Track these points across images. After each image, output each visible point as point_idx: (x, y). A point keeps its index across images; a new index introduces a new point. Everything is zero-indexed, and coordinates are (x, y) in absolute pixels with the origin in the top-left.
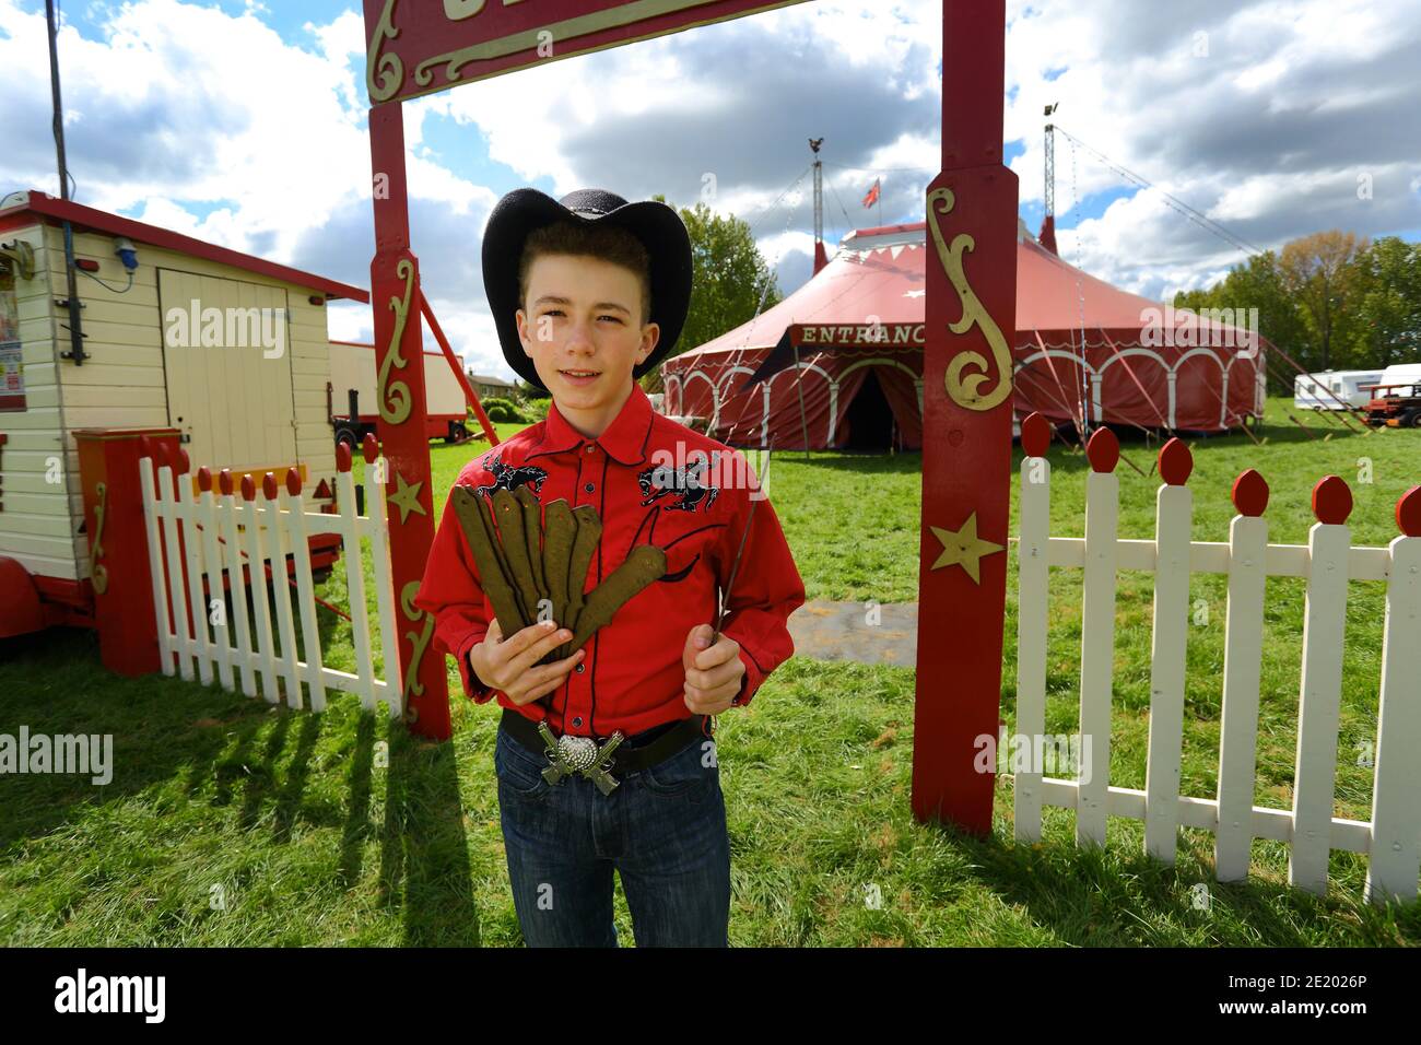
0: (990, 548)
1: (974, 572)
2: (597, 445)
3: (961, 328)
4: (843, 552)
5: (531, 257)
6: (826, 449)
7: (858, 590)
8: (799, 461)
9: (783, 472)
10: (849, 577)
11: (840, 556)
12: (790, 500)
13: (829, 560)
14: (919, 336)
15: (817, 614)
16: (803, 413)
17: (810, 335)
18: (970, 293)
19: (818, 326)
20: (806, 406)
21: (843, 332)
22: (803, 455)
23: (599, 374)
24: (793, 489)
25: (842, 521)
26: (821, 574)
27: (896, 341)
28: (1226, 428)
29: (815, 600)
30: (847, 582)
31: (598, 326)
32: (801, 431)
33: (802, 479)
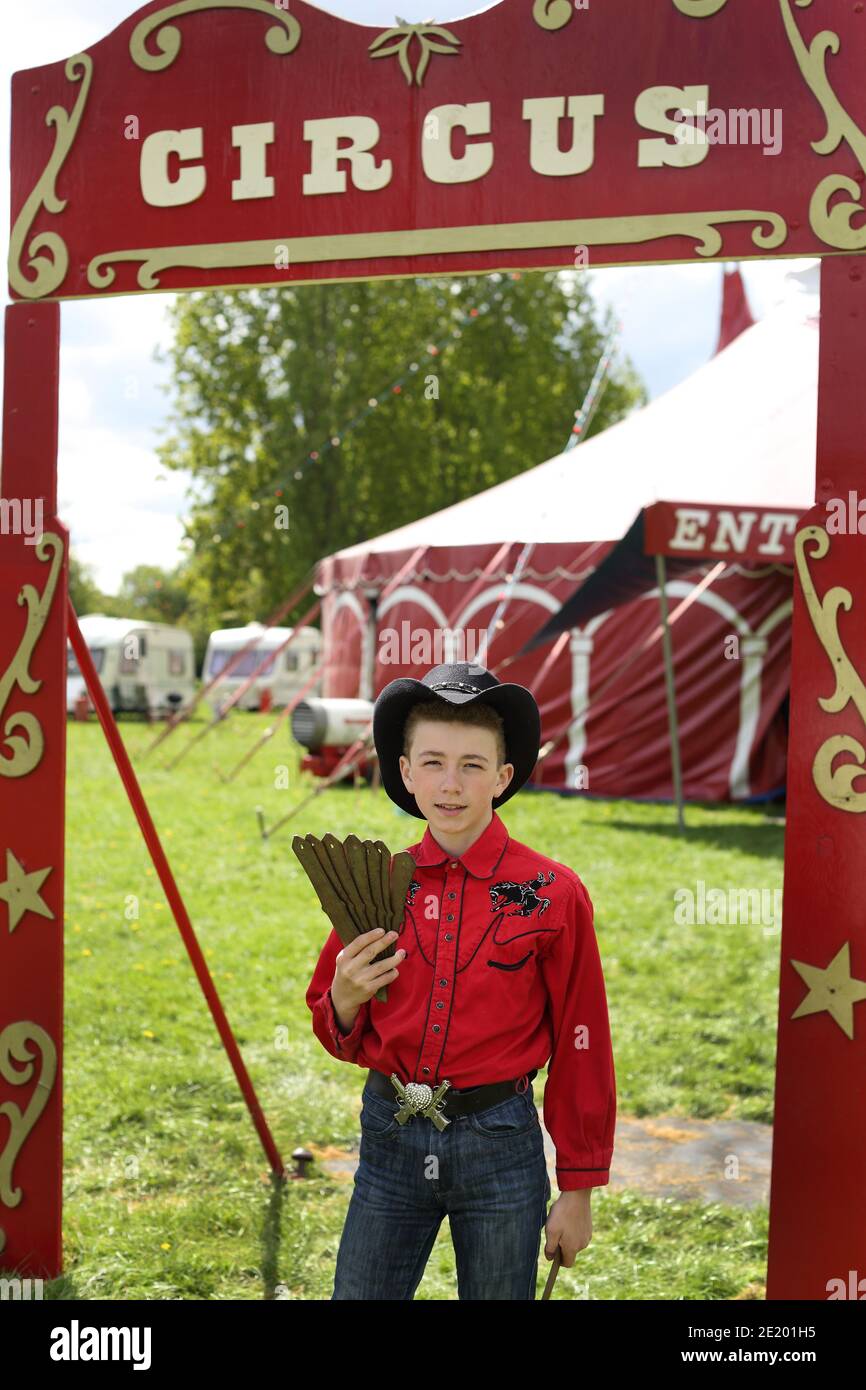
2: (459, 863)
4: (730, 1035)
5: (413, 720)
6: (726, 800)
7: (747, 1101)
8: (658, 829)
9: (618, 855)
10: (732, 1078)
11: (722, 1041)
12: (629, 923)
13: (697, 1048)
15: (664, 1139)
16: (671, 708)
17: (691, 530)
19: (714, 510)
20: (680, 691)
21: (771, 527)
22: (668, 815)
23: (466, 807)
24: (639, 899)
25: (739, 973)
26: (678, 1070)
29: (662, 1116)
30: (726, 1086)
31: (464, 771)
32: (666, 754)
33: (660, 875)
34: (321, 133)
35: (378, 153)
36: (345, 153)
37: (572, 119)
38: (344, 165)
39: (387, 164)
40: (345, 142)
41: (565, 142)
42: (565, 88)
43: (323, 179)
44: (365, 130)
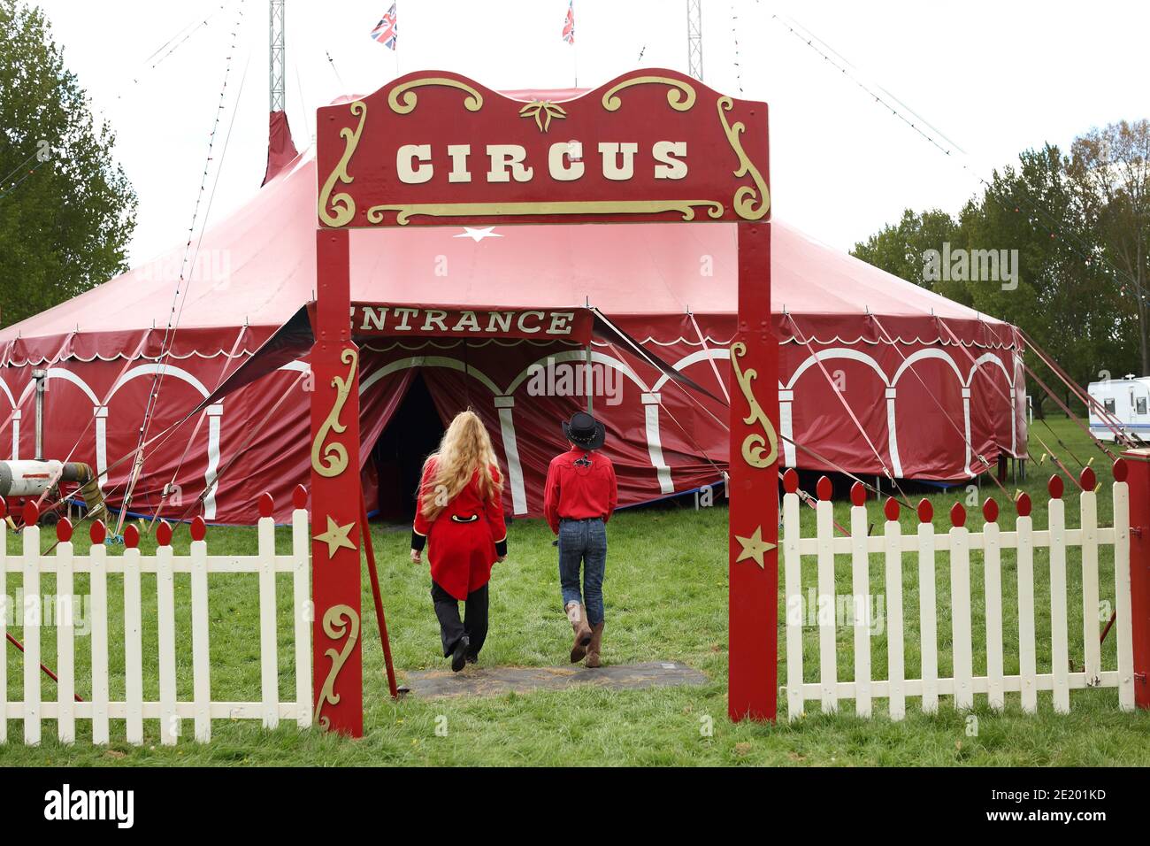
0: (769, 546)
1: (761, 561)
3: (750, 421)
14: (526, 325)
18: (755, 401)
27: (491, 328)
28: (974, 475)
34: (496, 152)
35: (526, 164)
36: (508, 163)
37: (622, 154)
38: (509, 168)
39: (531, 169)
40: (508, 157)
41: (620, 163)
42: (620, 138)
43: (497, 175)
44: (519, 152)
